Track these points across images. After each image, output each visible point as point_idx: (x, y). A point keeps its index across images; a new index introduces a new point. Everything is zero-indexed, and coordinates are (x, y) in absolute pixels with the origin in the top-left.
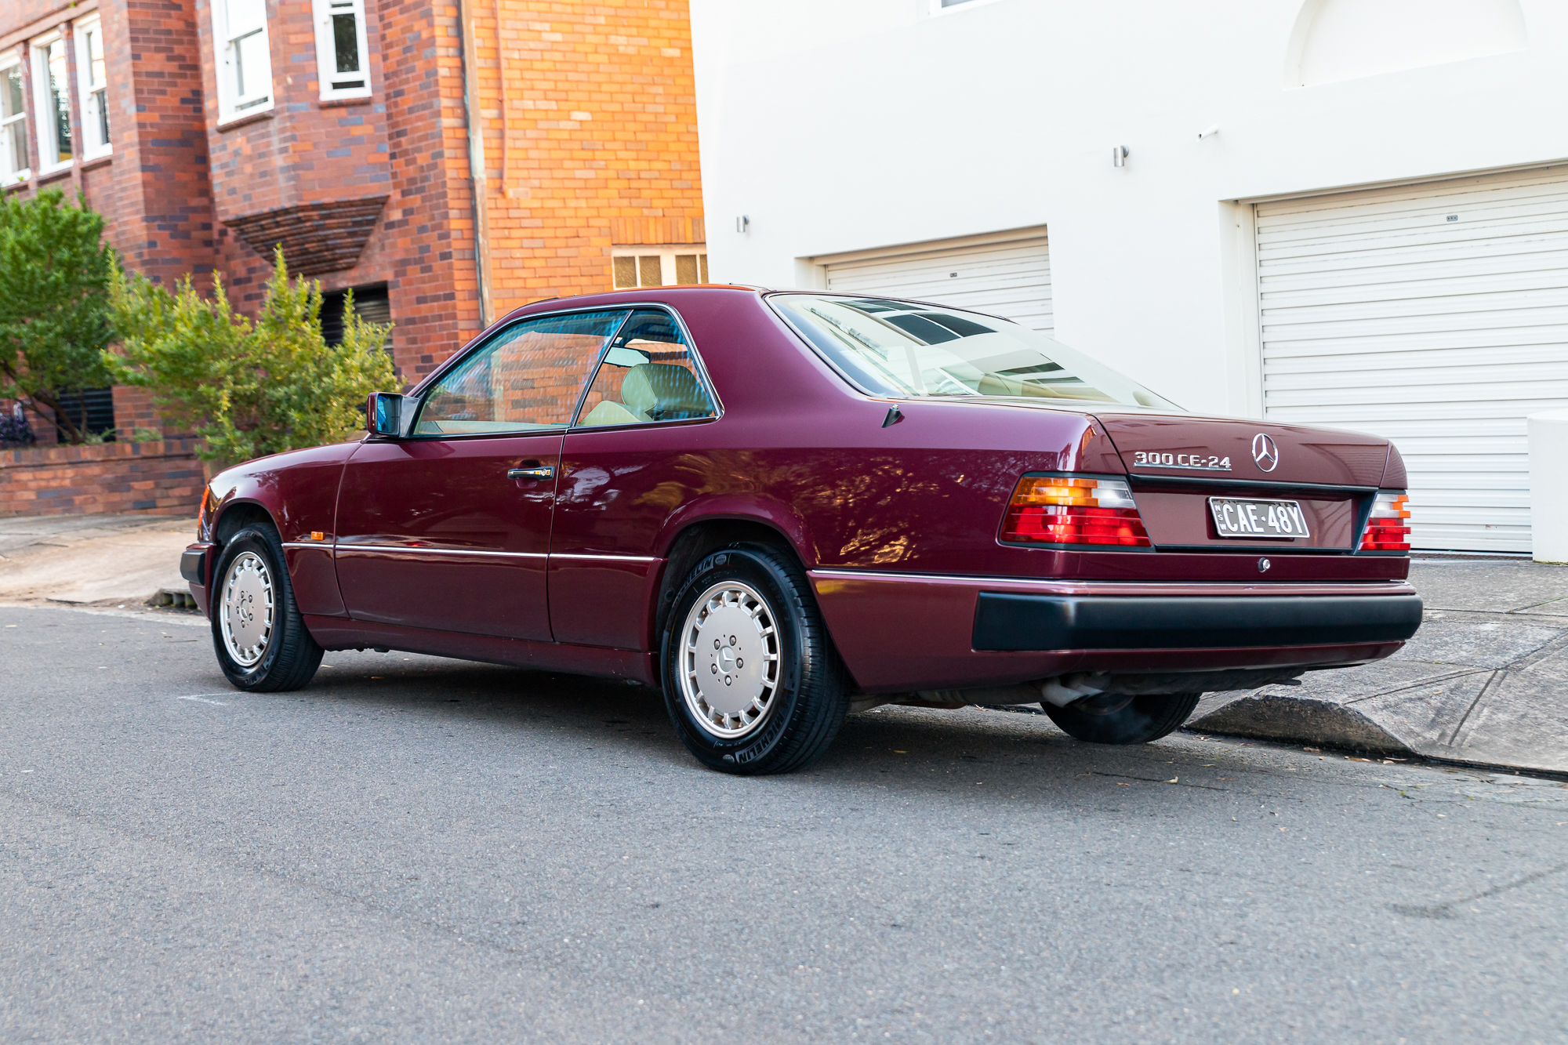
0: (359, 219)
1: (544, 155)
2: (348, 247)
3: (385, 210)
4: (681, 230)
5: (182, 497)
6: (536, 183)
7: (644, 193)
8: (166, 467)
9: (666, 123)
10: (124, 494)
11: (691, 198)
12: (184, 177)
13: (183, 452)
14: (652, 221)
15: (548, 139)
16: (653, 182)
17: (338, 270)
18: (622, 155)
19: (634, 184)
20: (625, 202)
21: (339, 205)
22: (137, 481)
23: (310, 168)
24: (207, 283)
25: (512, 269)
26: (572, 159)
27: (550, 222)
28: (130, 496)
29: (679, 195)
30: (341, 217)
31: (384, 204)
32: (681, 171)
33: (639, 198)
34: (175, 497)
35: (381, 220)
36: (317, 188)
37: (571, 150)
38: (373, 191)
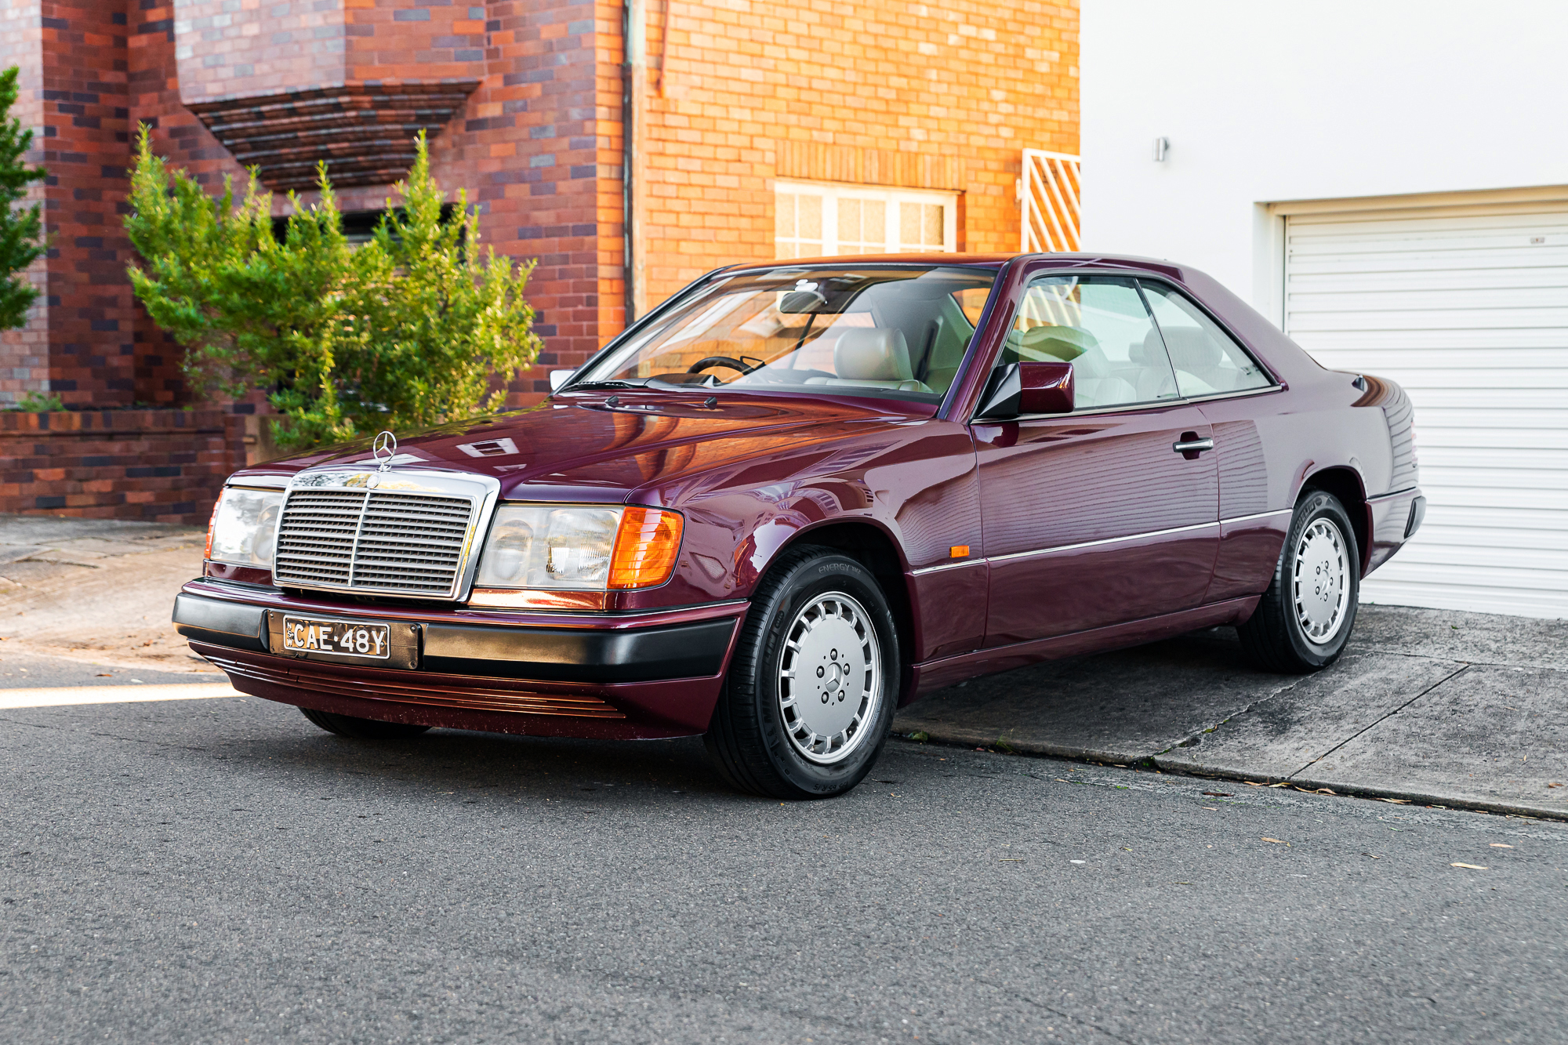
0: (428, 112)
1: (708, 42)
2: (399, 152)
3: (470, 102)
4: (852, 164)
5: (100, 494)
6: (696, 80)
7: (816, 109)
8: (82, 449)
9: (843, 17)
10: (25, 485)
11: (865, 122)
12: (95, 40)
13: (103, 429)
14: (821, 148)
15: (713, 21)
16: (826, 95)
17: (372, 184)
18: (795, 54)
19: (805, 95)
20: (793, 119)
21: (405, 89)
22: (42, 467)
23: (368, 33)
24: (117, 193)
25: (664, 198)
26: (739, 53)
27: (711, 138)
28: (33, 488)
29: (852, 116)
30: (403, 107)
31: (468, 93)
32: (855, 84)
33: (809, 115)
34: (91, 493)
35: (462, 116)
36: (377, 63)
37: (739, 40)
38: (456, 72)
